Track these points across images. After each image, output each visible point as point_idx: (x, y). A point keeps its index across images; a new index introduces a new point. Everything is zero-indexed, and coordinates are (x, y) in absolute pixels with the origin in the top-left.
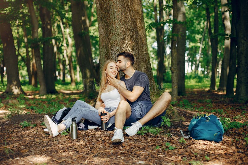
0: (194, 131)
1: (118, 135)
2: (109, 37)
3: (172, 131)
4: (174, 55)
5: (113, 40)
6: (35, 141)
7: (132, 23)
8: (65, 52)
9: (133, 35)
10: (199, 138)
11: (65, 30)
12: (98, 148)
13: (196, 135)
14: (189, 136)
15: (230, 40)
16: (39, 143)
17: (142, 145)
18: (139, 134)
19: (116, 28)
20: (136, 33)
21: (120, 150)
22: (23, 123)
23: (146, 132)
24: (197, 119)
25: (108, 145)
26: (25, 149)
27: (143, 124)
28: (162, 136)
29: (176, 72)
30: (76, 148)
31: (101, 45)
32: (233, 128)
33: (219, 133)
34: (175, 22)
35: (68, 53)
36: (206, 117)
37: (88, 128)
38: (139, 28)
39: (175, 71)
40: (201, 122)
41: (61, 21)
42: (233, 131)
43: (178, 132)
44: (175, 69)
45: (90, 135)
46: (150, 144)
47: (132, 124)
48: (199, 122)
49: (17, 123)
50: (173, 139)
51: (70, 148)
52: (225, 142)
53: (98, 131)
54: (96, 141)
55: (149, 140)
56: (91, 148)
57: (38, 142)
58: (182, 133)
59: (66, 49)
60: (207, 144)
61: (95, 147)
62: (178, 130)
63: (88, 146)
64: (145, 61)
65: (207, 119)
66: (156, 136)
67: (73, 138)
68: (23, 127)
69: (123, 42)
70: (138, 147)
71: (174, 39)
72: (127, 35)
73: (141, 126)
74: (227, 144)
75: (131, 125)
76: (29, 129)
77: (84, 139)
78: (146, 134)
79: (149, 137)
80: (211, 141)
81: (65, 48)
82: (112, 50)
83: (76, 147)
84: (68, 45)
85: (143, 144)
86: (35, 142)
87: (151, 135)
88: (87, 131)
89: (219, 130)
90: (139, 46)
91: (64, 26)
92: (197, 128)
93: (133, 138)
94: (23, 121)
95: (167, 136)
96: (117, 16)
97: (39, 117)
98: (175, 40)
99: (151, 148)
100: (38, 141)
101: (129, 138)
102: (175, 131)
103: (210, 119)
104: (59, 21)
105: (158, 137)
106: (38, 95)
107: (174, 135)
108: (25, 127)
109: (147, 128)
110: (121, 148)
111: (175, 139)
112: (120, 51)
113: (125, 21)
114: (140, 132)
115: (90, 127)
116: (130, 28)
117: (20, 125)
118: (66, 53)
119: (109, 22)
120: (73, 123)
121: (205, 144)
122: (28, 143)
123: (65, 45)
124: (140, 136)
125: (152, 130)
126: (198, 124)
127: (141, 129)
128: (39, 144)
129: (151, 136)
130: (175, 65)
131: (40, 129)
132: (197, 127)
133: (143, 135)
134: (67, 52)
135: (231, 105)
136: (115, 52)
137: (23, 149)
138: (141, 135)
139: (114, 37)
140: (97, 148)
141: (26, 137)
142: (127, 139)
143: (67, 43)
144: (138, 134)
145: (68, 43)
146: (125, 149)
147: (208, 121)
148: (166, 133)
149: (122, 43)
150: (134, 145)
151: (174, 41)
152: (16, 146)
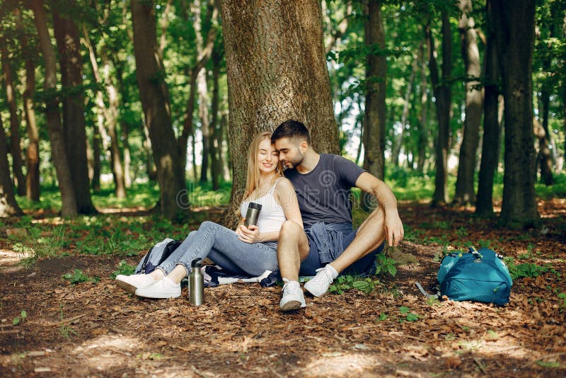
0: (452, 283)
1: (292, 293)
2: (253, 84)
3: (399, 285)
4: (374, 124)
5: (261, 91)
6: (114, 311)
7: (304, 54)
8: (100, 119)
9: (305, 81)
10: (461, 298)
11: (101, 70)
12: (256, 321)
13: (454, 291)
14: (439, 293)
15: (483, 90)
16: (125, 315)
17: (348, 314)
18: (334, 293)
19: (269, 65)
20: (310, 78)
21: (305, 324)
22: (70, 276)
23: (348, 287)
24: (454, 257)
25: (276, 315)
26: (99, 327)
27: (339, 270)
28: (382, 296)
29: (379, 161)
30: (209, 324)
31: (234, 102)
32: (522, 277)
33: (504, 286)
34: (376, 52)
35: (107, 123)
36: (473, 253)
37: (218, 282)
38: (315, 64)
39: (376, 160)
40: (464, 263)
41: (91, 48)
42: (523, 282)
43: (412, 286)
44: (376, 155)
45: (227, 295)
46: (364, 312)
47: (317, 271)
48: (461, 264)
49: (56, 276)
50: (406, 301)
51: (195, 324)
52: (516, 305)
53: (242, 288)
54: (245, 307)
55: (358, 305)
56: (241, 323)
57: (120, 313)
58: (421, 288)
59: (103, 114)
60: (480, 308)
61: (249, 319)
62: (411, 282)
63: (234, 318)
64: (330, 137)
65: (478, 258)
66: (369, 296)
67: (194, 303)
68: (72, 284)
69: (284, 95)
70: (339, 317)
71: (374, 89)
72: (292, 81)
73: (336, 274)
74: (520, 308)
75: (314, 274)
76: (88, 286)
77: (219, 305)
78: (347, 291)
79: (356, 298)
80: (487, 303)
81: (100, 111)
82: (259, 112)
83: (210, 321)
84: (107, 104)
85: (348, 311)
86: (116, 313)
87: (359, 293)
88: (217, 289)
89: (502, 281)
90: (316, 104)
91: (99, 60)
92: (456, 277)
93: (324, 300)
94: (66, 270)
95: (392, 296)
96: (271, 40)
97: (100, 261)
98: (376, 91)
99: (368, 319)
100: (122, 311)
101: (314, 300)
102: (405, 285)
103: (482, 256)
104: (88, 50)
105: (373, 298)
106: (58, 219)
107: (406, 293)
108: (76, 283)
109: (349, 278)
110: (307, 321)
111: (411, 302)
112: (276, 114)
113: (288, 51)
114: (334, 288)
115: (221, 280)
116: (299, 64)
117: (63, 280)
118: (104, 123)
119: (252, 53)
120: (194, 271)
121: (476, 310)
122: (100, 316)
123: (101, 104)
124: (337, 296)
125: (360, 284)
126: (458, 268)
127: (335, 281)
128: (123, 316)
129: (358, 296)
130: (376, 146)
131: (112, 287)
132: (458, 274)
133: (343, 293)
134: (105, 120)
135: (495, 233)
136: (266, 116)
137: (96, 328)
138: (338, 294)
139: (265, 84)
140: (254, 322)
141: (89, 303)
142: (312, 303)
143: (106, 100)
144: (331, 293)
145: (108, 98)
146: (316, 322)
147: (478, 261)
148: (387, 288)
149: (281, 98)
150: (330, 314)
151: (373, 92)
152: (77, 321)
